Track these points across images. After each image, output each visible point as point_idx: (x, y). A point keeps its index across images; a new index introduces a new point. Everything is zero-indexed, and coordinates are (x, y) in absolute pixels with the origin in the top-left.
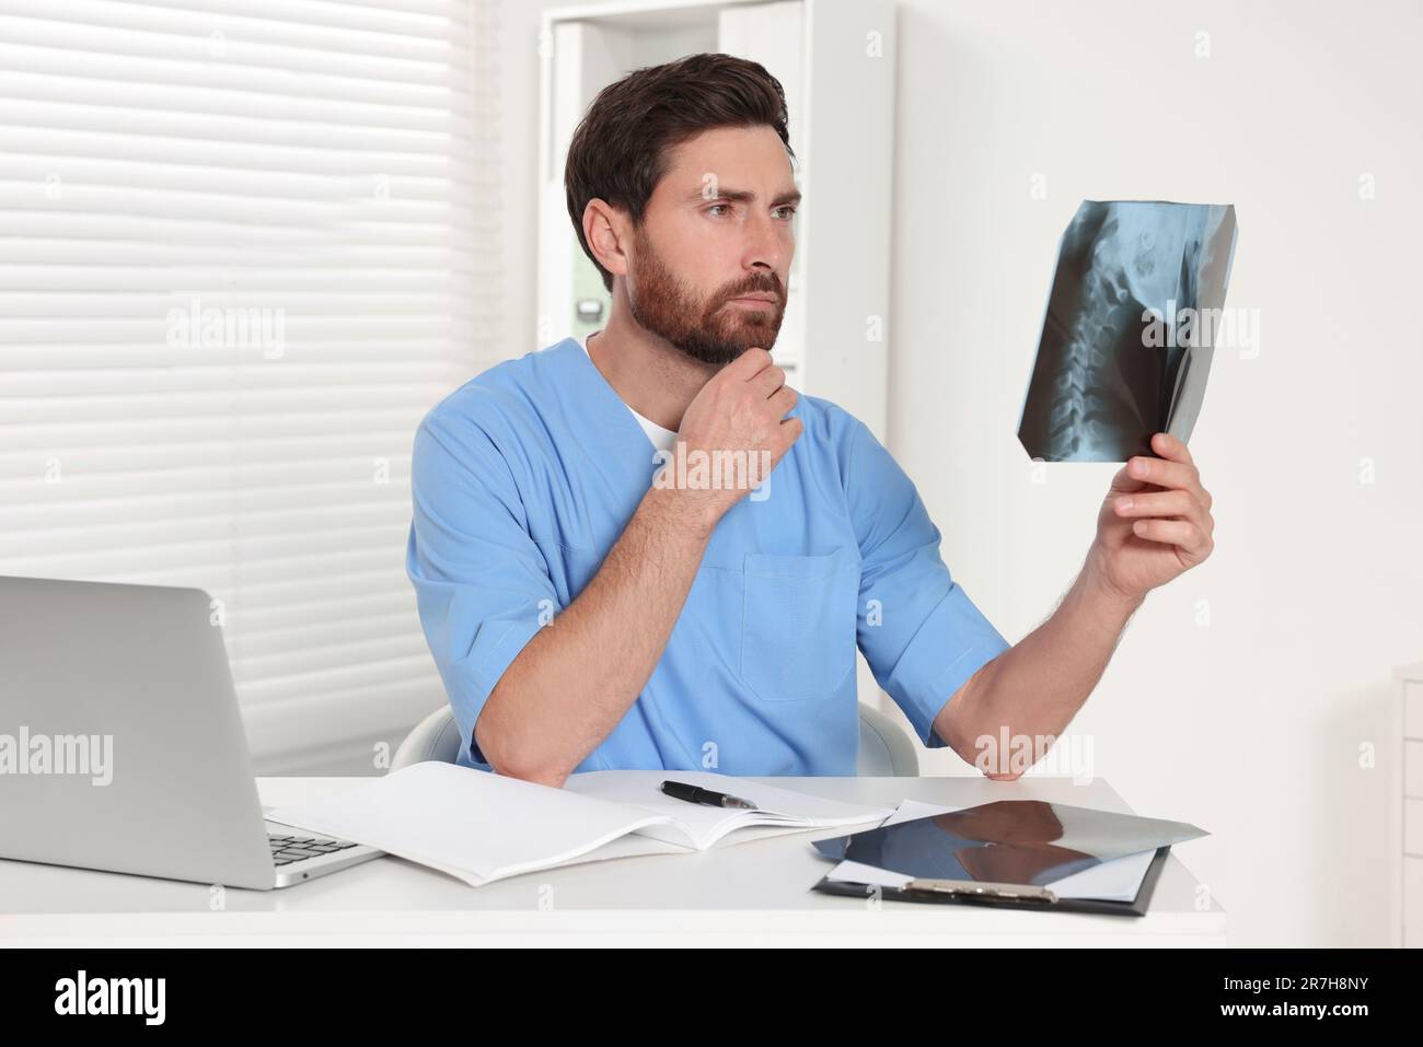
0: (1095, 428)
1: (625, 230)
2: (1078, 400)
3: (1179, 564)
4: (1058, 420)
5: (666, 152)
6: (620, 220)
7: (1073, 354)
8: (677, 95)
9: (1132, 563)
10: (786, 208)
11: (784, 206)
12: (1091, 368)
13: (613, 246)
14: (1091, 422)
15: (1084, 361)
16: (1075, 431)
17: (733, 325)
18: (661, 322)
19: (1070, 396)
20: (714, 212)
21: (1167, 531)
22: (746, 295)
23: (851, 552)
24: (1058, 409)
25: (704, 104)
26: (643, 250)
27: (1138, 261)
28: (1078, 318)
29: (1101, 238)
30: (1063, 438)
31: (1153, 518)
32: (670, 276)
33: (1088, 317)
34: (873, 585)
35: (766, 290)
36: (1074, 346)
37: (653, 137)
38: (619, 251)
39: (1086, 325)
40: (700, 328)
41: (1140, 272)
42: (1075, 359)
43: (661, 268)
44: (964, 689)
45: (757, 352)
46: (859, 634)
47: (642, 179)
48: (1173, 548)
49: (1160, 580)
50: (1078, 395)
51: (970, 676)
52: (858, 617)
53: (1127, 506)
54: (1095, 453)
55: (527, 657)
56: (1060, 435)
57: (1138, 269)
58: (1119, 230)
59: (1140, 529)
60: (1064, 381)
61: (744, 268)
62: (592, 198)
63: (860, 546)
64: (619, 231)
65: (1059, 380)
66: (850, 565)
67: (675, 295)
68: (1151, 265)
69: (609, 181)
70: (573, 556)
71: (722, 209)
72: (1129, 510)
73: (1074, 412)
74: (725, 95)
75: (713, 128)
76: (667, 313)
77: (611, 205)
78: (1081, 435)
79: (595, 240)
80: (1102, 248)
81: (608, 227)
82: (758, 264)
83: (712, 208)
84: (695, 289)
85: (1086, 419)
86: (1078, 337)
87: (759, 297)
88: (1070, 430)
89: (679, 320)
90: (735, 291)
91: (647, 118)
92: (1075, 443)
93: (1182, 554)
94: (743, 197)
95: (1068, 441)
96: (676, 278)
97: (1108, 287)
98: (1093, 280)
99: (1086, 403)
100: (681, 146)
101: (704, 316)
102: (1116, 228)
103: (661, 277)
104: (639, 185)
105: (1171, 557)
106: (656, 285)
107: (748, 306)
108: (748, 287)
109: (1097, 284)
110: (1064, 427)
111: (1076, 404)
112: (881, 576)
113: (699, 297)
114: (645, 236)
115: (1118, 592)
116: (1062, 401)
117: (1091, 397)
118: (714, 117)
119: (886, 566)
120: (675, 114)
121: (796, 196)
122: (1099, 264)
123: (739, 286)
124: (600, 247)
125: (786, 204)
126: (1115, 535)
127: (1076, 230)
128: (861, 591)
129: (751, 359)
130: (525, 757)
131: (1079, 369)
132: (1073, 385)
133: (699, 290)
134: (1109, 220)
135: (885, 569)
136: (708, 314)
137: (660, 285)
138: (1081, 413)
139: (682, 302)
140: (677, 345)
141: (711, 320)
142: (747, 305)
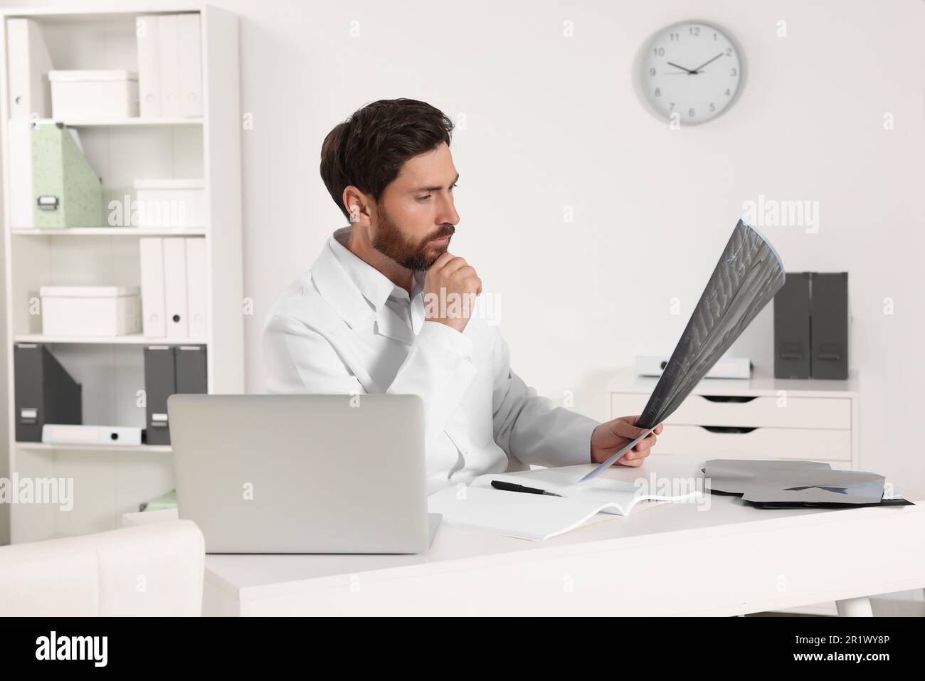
1: (369, 203)
17: (431, 253)
18: (392, 252)
22: (439, 238)
35: (448, 235)
38: (366, 213)
40: (415, 255)
61: (437, 225)
62: (348, 185)
64: (365, 204)
76: (396, 248)
77: (360, 190)
81: (358, 201)
82: (445, 223)
89: (403, 252)
90: (433, 236)
94: (438, 188)
101: (417, 250)
107: (439, 243)
113: (415, 241)
114: (383, 209)
123: (436, 235)
133: (415, 237)
136: (420, 249)
137: (393, 234)
139: (405, 242)
141: (420, 252)
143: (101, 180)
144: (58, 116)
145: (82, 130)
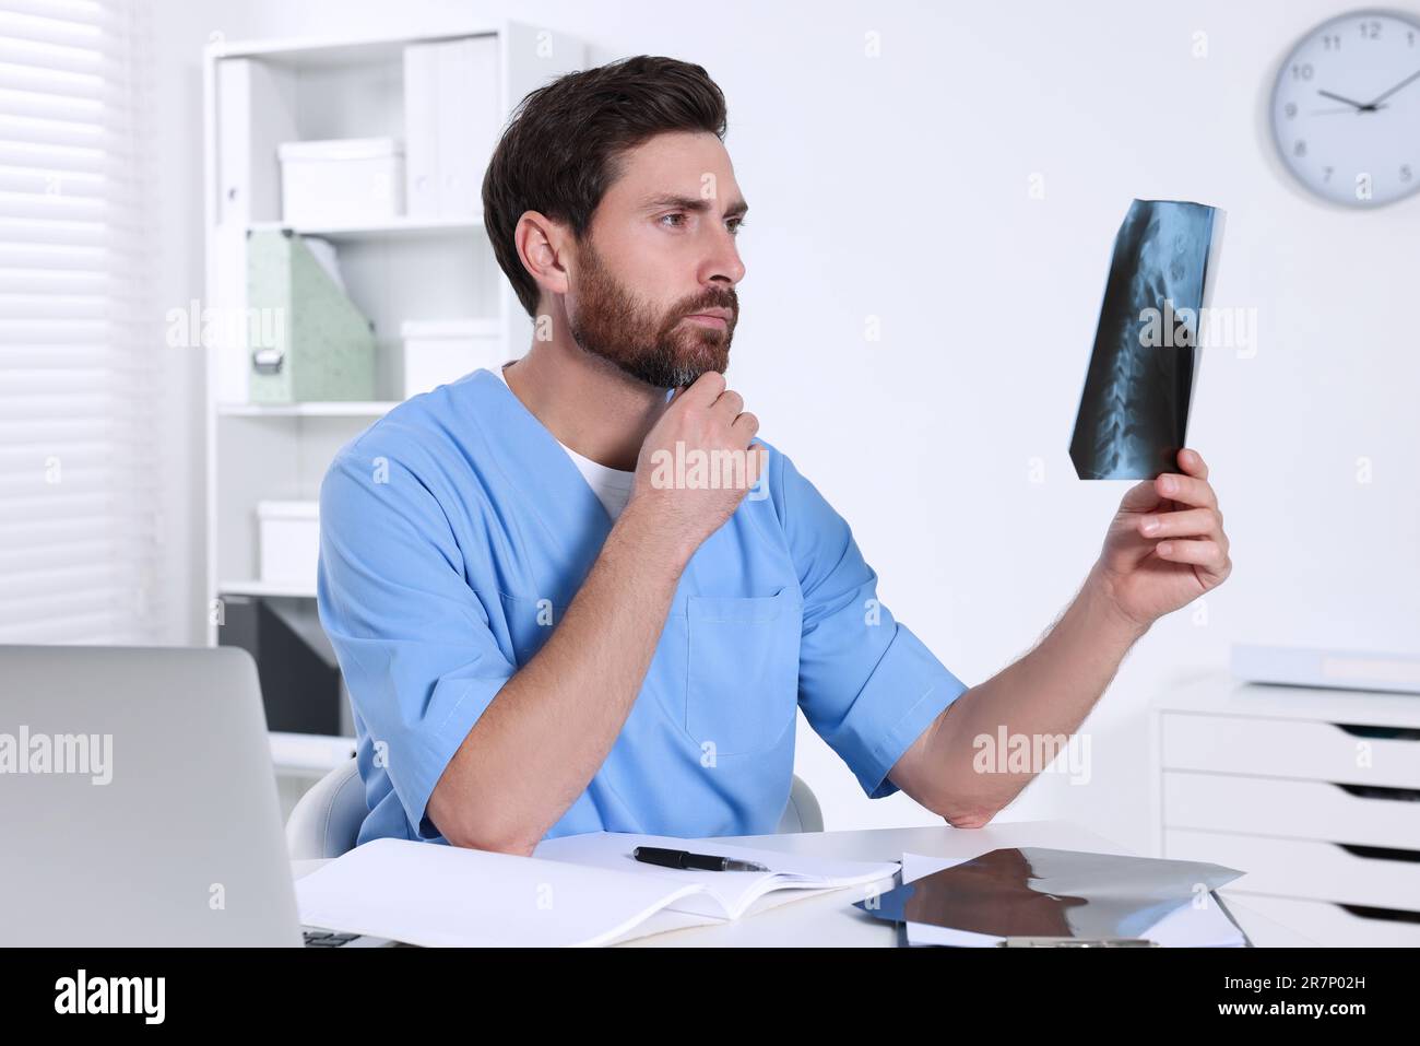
0: (1132, 442)
1: (564, 244)
2: (1121, 414)
3: (1201, 588)
4: (1103, 435)
5: (611, 158)
6: (559, 233)
7: (1119, 364)
8: (623, 97)
9: (1147, 586)
10: (733, 220)
11: (733, 218)
12: (1132, 378)
13: (549, 262)
14: (1129, 437)
15: (1127, 372)
16: (1115, 447)
17: (689, 342)
18: (609, 342)
19: (1114, 409)
20: (669, 222)
21: (1193, 552)
22: (705, 310)
23: (793, 591)
24: (1103, 423)
25: (653, 104)
26: (588, 263)
27: (1173, 265)
28: (1125, 324)
29: (1145, 241)
30: (1104, 455)
31: (1181, 538)
32: (621, 292)
33: (1132, 324)
34: (817, 626)
35: (724, 305)
36: (1120, 355)
37: (599, 142)
38: (557, 265)
39: (1131, 334)
40: (654, 345)
41: (1175, 277)
42: (1120, 369)
43: (611, 284)
44: (926, 735)
45: (713, 374)
46: (801, 679)
47: (589, 188)
48: (1193, 569)
49: (1174, 604)
50: (1121, 409)
51: (933, 720)
52: (801, 662)
53: (1151, 526)
54: (1131, 470)
55: (491, 716)
56: (1103, 451)
57: (1173, 274)
58: (1161, 231)
59: (1164, 550)
60: (1110, 393)
61: (700, 281)
62: (525, 211)
63: (801, 583)
64: (557, 245)
65: (1106, 392)
66: (791, 606)
67: (626, 312)
68: (1182, 270)
69: (548, 193)
70: (516, 605)
71: (676, 218)
72: (1155, 530)
73: (1116, 425)
74: (675, 97)
75: (667, 132)
76: (616, 333)
77: (549, 218)
78: (1120, 451)
79: (529, 255)
80: (1147, 248)
81: (544, 242)
82: (716, 278)
83: (665, 218)
84: (649, 305)
85: (1126, 434)
86: (1123, 345)
87: (716, 314)
88: (1112, 445)
89: (631, 339)
90: (690, 307)
91: (593, 122)
92: (1116, 458)
93: (1203, 576)
94: (698, 206)
95: (1109, 458)
96: (627, 295)
97: (1149, 291)
98: (1138, 285)
99: (1126, 416)
100: (631, 150)
101: (659, 334)
102: (1158, 229)
103: (610, 294)
104: (585, 193)
105: (1191, 579)
106: (604, 302)
107: (705, 324)
108: (706, 303)
109: (1141, 289)
110: (1106, 443)
111: (1118, 418)
112: (824, 617)
113: (654, 313)
114: (592, 249)
115: (1129, 619)
116: (1107, 414)
117: (1131, 410)
118: (668, 121)
119: (830, 605)
120: (623, 117)
121: (742, 208)
122: (1143, 267)
123: (697, 301)
124: (536, 261)
125: (735, 215)
126: (1127, 558)
127: (1127, 230)
128: (805, 633)
129: (708, 383)
130: (494, 828)
131: (1123, 380)
132: (1117, 397)
133: (653, 306)
134: (1153, 221)
135: (828, 609)
136: (664, 331)
137: (609, 302)
138: (1122, 427)
139: (635, 319)
140: (625, 367)
141: (667, 339)
142: (704, 322)
143: (372, 326)
144: (288, 223)
145: (342, 244)
